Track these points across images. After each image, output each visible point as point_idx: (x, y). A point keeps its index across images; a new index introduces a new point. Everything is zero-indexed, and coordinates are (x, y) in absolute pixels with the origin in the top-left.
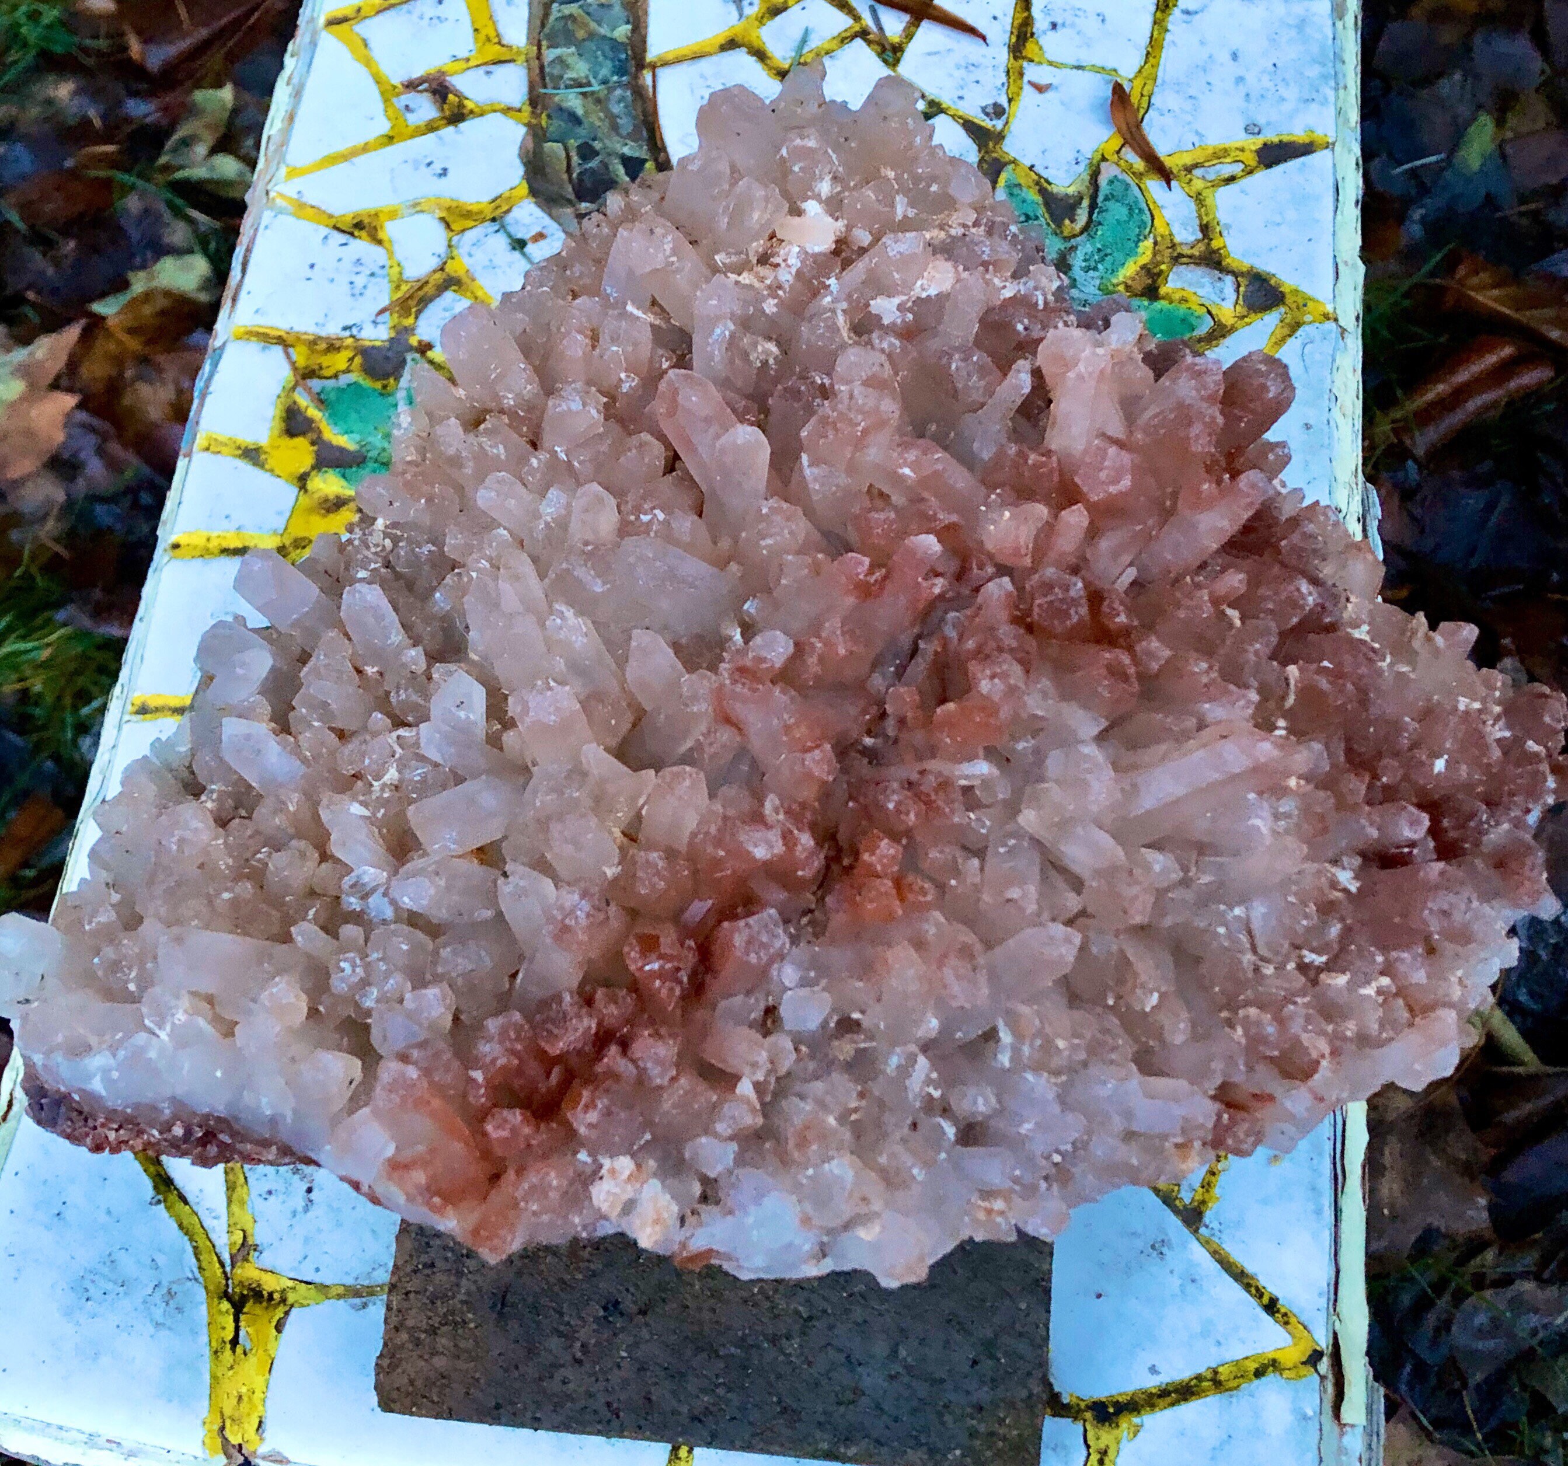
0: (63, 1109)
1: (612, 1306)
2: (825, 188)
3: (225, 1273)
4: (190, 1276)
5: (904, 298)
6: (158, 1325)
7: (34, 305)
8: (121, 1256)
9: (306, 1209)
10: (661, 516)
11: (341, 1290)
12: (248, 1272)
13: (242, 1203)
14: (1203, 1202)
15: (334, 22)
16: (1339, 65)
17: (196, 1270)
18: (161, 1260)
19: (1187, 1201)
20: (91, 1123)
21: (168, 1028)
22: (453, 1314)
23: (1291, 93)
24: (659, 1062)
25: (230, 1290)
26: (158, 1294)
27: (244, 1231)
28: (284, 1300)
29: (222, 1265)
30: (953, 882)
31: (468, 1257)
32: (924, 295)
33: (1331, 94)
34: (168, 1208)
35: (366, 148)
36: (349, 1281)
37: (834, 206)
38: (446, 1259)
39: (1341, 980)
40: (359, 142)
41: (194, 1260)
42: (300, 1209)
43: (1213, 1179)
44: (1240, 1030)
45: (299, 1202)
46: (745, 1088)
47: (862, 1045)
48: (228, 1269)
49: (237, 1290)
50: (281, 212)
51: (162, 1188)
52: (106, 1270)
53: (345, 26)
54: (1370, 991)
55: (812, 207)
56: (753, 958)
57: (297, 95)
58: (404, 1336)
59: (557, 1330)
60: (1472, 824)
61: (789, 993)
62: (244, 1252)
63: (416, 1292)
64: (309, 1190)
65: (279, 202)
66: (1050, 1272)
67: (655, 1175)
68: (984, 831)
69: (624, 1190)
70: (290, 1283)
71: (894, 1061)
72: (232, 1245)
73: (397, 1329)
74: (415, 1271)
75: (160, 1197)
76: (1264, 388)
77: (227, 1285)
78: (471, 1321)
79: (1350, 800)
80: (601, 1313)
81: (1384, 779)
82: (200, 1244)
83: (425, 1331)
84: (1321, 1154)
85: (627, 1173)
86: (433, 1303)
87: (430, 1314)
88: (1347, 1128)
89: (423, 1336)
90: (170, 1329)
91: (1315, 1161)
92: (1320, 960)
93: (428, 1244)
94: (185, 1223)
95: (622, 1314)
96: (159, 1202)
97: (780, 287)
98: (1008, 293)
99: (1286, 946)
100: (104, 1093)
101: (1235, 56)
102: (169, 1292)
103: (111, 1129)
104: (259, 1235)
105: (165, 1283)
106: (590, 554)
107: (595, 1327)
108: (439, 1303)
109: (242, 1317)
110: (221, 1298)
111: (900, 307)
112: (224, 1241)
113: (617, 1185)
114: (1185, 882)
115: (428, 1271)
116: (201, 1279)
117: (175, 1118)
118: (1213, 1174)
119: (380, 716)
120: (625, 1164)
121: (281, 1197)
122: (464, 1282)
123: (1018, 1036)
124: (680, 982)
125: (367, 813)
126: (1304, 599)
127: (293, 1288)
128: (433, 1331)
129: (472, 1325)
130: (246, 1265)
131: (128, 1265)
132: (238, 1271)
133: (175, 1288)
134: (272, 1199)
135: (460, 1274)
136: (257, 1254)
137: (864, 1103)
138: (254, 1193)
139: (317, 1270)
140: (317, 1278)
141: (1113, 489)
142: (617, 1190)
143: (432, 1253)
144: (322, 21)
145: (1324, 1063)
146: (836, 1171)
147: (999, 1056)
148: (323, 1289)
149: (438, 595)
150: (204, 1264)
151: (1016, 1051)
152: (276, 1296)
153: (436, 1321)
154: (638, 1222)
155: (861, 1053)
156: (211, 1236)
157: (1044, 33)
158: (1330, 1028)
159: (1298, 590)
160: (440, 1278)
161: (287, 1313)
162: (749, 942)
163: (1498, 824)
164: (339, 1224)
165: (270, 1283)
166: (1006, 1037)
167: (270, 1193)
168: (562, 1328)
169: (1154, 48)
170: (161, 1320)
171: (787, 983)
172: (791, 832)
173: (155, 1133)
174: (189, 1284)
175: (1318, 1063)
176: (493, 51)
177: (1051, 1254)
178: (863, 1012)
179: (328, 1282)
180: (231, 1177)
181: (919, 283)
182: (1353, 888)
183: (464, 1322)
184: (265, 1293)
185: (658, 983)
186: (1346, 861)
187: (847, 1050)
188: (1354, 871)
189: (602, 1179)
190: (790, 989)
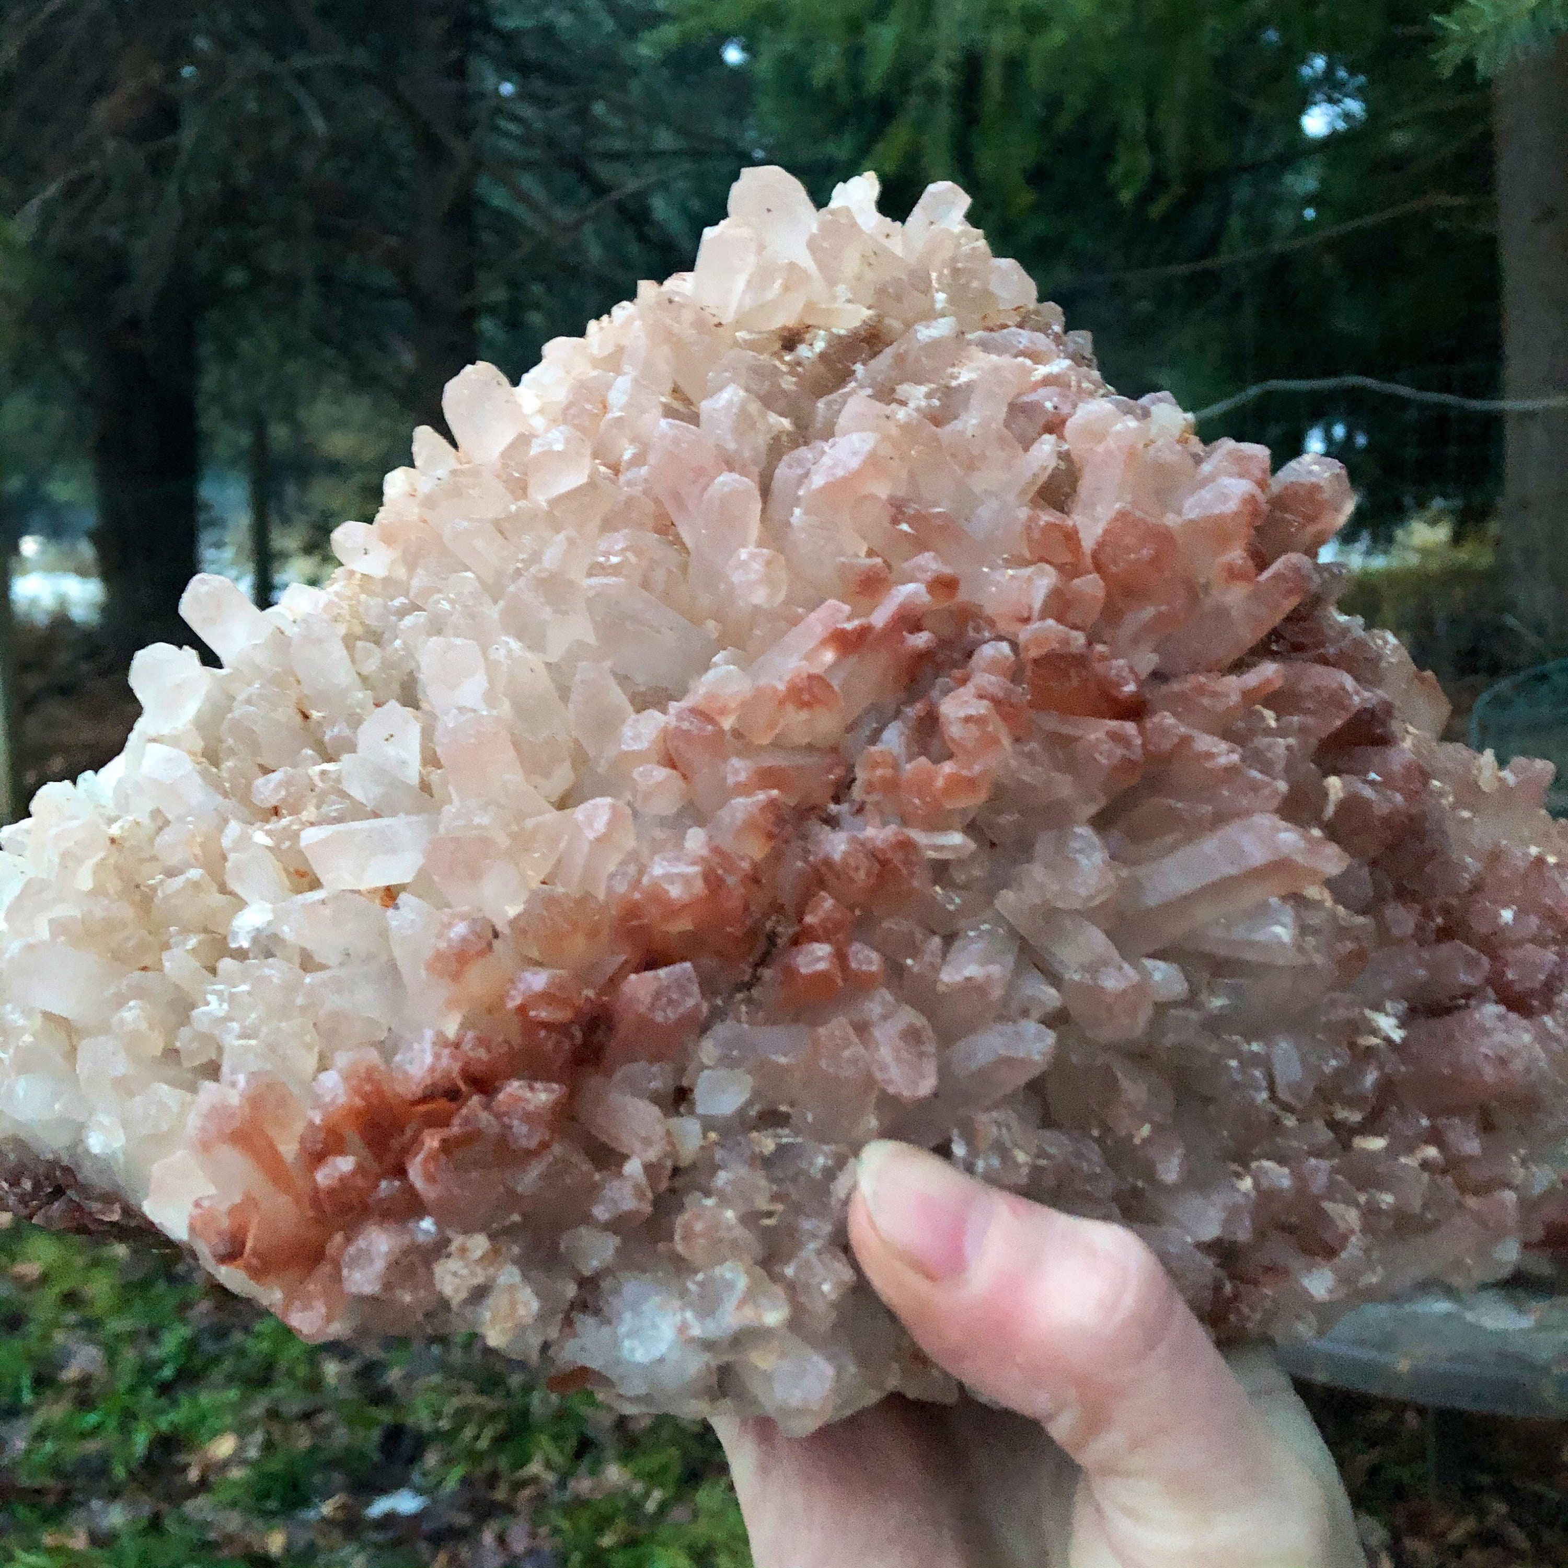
5: (933, 386)
10: (633, 559)
30: (909, 962)
32: (954, 383)
39: (1376, 1144)
44: (1249, 1182)
46: (633, 1168)
47: (784, 1140)
54: (1415, 1160)
55: (842, 293)
56: (659, 1017)
61: (708, 1072)
67: (516, 1262)
68: (951, 907)
69: (473, 1274)
71: (820, 1160)
79: (1396, 932)
85: (479, 1253)
92: (1355, 1117)
97: (802, 363)
98: (1039, 375)
111: (929, 396)
113: (467, 1266)
114: (1191, 1001)
117: (25, 1168)
119: (310, 752)
120: (479, 1244)
123: (973, 1148)
124: (572, 1037)
125: (270, 842)
126: (1348, 697)
137: (779, 1207)
141: (1133, 558)
142: (464, 1272)
145: (1353, 1239)
146: (728, 1275)
154: (488, 1315)
155: (783, 1149)
158: (1362, 1198)
159: (1343, 687)
162: (656, 997)
166: (959, 1149)
171: (706, 1061)
172: (716, 872)
175: (1346, 1238)
178: (792, 1104)
181: (949, 371)
182: (1397, 1035)
185: (543, 1033)
186: (1389, 1006)
187: (767, 1143)
188: (1397, 1017)
189: (449, 1256)
190: (708, 1068)
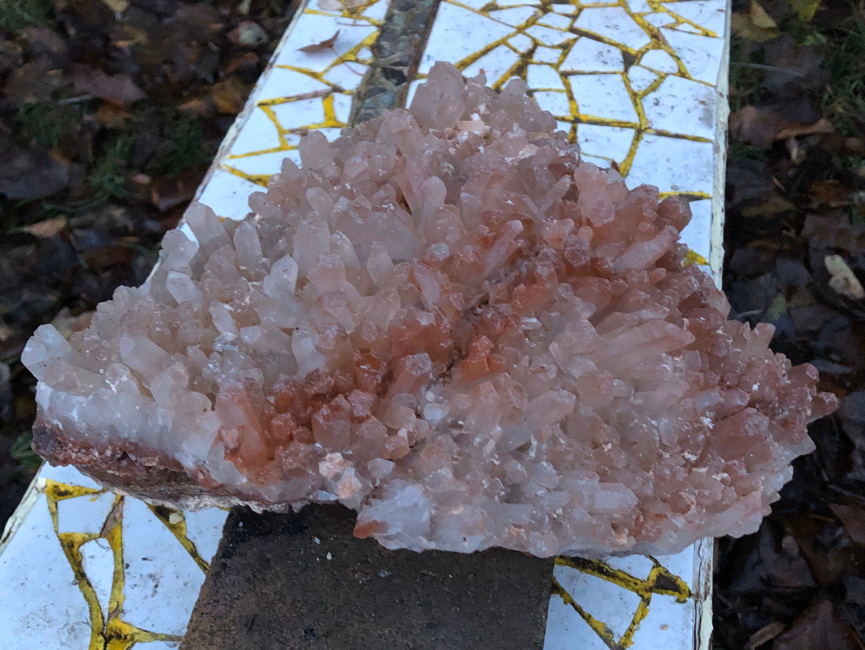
0: (51, 441)
1: (309, 631)
2: (482, 108)
3: (103, 622)
4: (85, 621)
5: (514, 158)
6: (62, 644)
7: (84, 300)
8: (51, 608)
9: (153, 596)
10: (392, 208)
11: (163, 637)
12: (115, 624)
13: (120, 589)
14: (625, 644)
15: (261, 105)
16: (715, 170)
17: (89, 619)
18: (72, 612)
19: (617, 642)
20: (64, 448)
21: (117, 383)
22: (224, 626)
23: (694, 177)
24: (362, 402)
25: (104, 632)
26: (66, 629)
27: (118, 603)
28: (132, 639)
29: (103, 618)
30: (515, 366)
31: (237, 599)
32: (523, 157)
33: (712, 179)
34: (80, 587)
35: (268, 152)
36: (169, 633)
37: (485, 118)
38: (226, 599)
39: (703, 470)
40: (266, 148)
41: (89, 614)
42: (150, 595)
43: (631, 633)
44: (651, 473)
45: (150, 593)
46: (403, 433)
47: (462, 432)
48: (106, 620)
49: (109, 632)
50: (224, 171)
51: (80, 577)
52: (41, 614)
53: (266, 107)
54: (718, 478)
55: (476, 117)
56: (414, 373)
57: (239, 130)
58: (197, 634)
59: (278, 640)
60: (771, 406)
61: (429, 404)
62: (116, 613)
63: (207, 614)
64: (156, 586)
65: (224, 168)
66: (543, 641)
67: (352, 468)
68: (532, 347)
69: (335, 469)
70: (137, 631)
71: (478, 440)
72: (110, 609)
73: (193, 631)
74: (208, 604)
75: (77, 581)
76: (677, 208)
77: (103, 629)
78: (234, 630)
80: (303, 633)
81: (728, 383)
82: (94, 607)
83: (208, 633)
84: (688, 627)
85: (338, 461)
86: (215, 620)
87: (212, 624)
88: (702, 622)
89: (207, 635)
90: (69, 647)
91: (685, 631)
92: (693, 458)
93: (217, 592)
94: (88, 595)
95: (314, 635)
96: (76, 584)
97: (458, 143)
98: (562, 154)
99: (676, 440)
100: (76, 420)
101: (668, 160)
102: (72, 628)
103: (73, 452)
104: (126, 605)
105: (71, 623)
106: (357, 208)
107: (299, 640)
108: (218, 620)
109: (108, 645)
110: (98, 634)
112: (106, 606)
113: (333, 465)
115: (215, 604)
116: (90, 624)
117: (110, 442)
118: (631, 631)
119: (245, 279)
120: (338, 457)
121: (141, 588)
122: (233, 611)
123: (540, 441)
124: (377, 380)
125: (233, 310)
126: (693, 285)
127: (139, 634)
128: (212, 634)
129: (234, 633)
130: (116, 619)
131: (53, 612)
132: (111, 622)
133: (76, 626)
134: (136, 589)
135: (231, 607)
136: (122, 614)
137: (460, 458)
138: (127, 585)
139: (153, 626)
140: (152, 630)
141: (605, 221)
142: (331, 467)
143: (219, 595)
144: (256, 103)
145: (693, 507)
146: (444, 473)
147: (530, 454)
148: (155, 636)
149: (280, 241)
150: (94, 617)
151: (539, 449)
152: (129, 637)
153: (215, 628)
154: (340, 487)
155: (462, 435)
156: (100, 603)
157: (582, 142)
158: (697, 492)
159: (690, 281)
160: (221, 608)
161: (133, 645)
162: (414, 365)
163: (783, 411)
164: (169, 604)
165: (126, 630)
166: (534, 443)
167: (135, 585)
168: (281, 639)
169: (631, 154)
170: (64, 641)
171: (428, 400)
172: (440, 315)
173: (97, 454)
174: (84, 625)
175: (690, 506)
176: (332, 123)
177: (545, 632)
178: (464, 421)
179: (157, 632)
180: (116, 576)
181: (521, 152)
182: (711, 426)
183: (230, 630)
184: (123, 635)
185: (366, 375)
186: (708, 413)
187: (456, 432)
188: (711, 418)
189: (325, 460)
190: (430, 402)
